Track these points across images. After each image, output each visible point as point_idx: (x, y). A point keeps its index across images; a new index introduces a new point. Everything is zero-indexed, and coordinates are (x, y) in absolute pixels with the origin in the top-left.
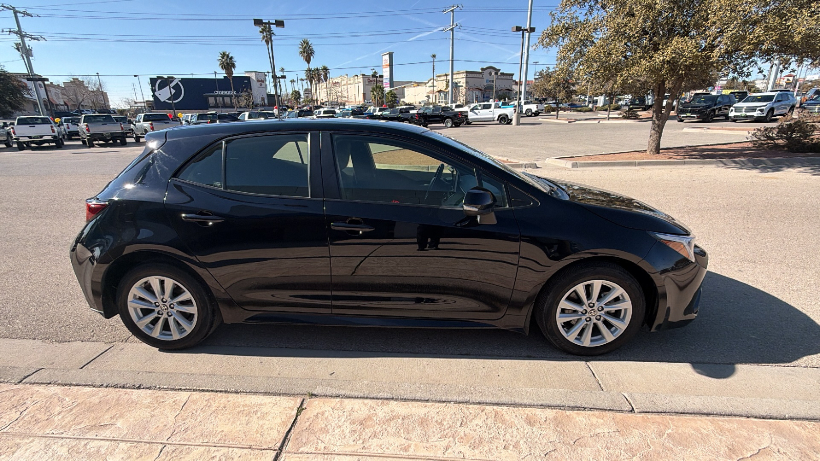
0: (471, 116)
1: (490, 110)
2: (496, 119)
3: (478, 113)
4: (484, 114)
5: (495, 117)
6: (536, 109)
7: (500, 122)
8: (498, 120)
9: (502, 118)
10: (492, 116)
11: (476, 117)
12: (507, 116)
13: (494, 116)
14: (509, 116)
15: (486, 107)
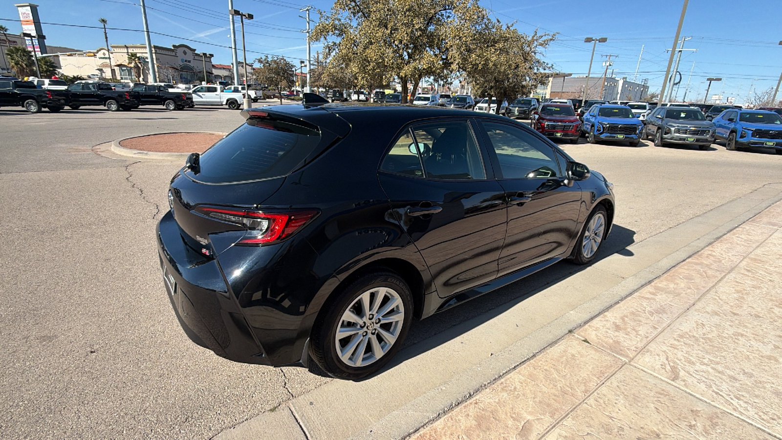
0: (195, 98)
1: (215, 93)
2: (224, 103)
3: (202, 96)
4: (208, 97)
5: (223, 102)
6: (255, 96)
7: (229, 106)
8: (226, 104)
9: (231, 102)
10: (219, 100)
11: (200, 99)
12: (236, 101)
13: (222, 100)
14: (239, 102)
15: (211, 89)
